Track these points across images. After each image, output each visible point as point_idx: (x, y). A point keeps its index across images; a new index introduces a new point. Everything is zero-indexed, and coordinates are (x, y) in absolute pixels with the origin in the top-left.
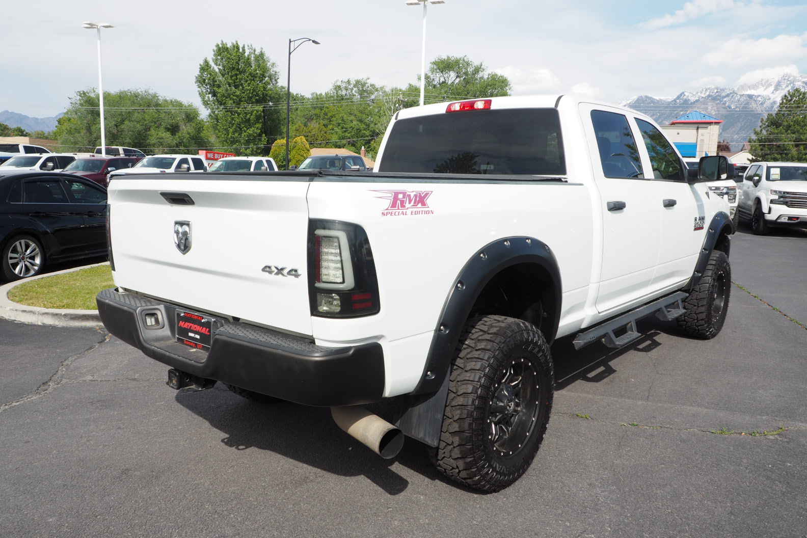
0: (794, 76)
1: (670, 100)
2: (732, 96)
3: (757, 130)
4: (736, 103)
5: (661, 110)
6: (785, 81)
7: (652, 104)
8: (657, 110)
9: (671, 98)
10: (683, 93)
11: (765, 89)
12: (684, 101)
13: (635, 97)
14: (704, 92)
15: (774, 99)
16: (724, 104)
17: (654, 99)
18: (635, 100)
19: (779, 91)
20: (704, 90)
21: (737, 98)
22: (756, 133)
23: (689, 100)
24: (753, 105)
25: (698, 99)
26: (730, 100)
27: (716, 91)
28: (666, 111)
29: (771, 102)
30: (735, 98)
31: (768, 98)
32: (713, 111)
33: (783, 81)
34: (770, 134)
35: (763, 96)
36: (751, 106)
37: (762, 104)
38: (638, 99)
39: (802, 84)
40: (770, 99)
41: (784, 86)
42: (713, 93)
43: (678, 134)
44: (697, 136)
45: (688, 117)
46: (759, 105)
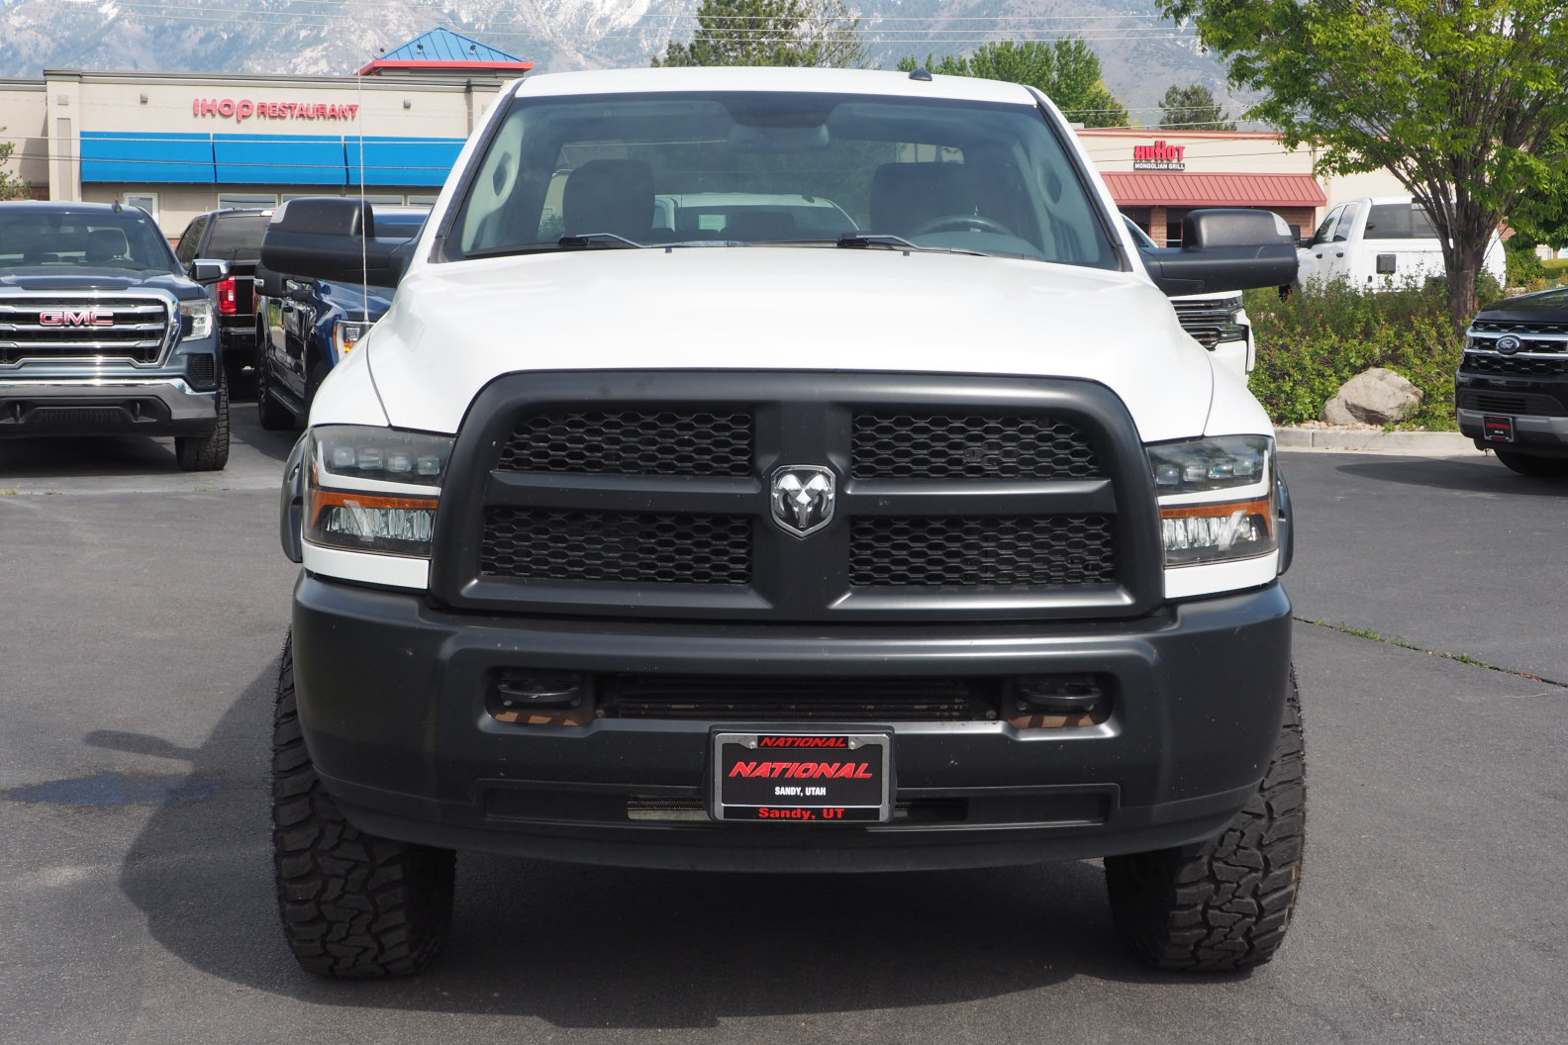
24: (528, 16)
36: (519, 18)
43: (407, 107)
44: (470, 114)
45: (420, 47)
46: (542, 16)
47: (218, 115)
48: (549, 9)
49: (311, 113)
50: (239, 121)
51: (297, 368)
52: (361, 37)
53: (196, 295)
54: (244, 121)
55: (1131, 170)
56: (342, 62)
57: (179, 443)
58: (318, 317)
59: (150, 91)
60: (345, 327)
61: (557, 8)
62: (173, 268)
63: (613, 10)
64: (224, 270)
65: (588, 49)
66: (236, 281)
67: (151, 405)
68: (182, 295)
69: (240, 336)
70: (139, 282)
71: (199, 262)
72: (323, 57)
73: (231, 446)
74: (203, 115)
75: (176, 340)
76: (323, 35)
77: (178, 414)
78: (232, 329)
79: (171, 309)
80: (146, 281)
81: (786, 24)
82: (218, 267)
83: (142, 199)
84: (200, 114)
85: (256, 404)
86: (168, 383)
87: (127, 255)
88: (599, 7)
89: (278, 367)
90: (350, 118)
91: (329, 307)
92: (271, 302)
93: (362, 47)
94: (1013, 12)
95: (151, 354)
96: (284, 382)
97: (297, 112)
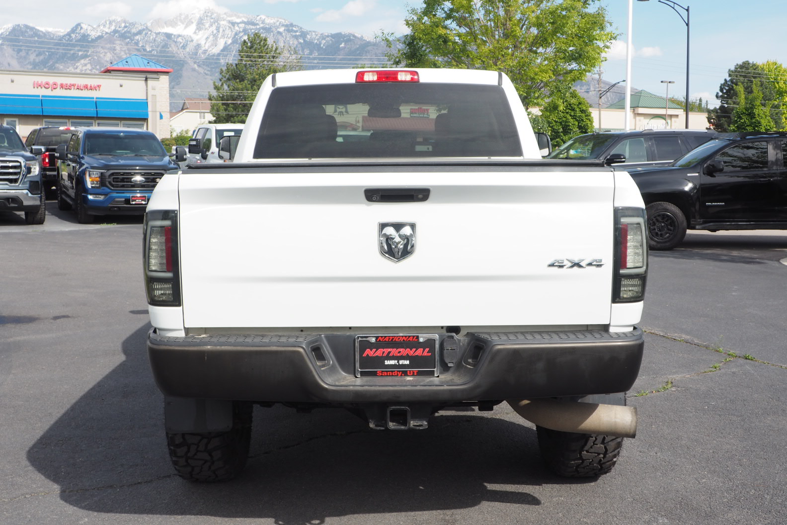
0: (217, 13)
1: (62, 34)
2: (146, 34)
3: (217, 84)
4: (151, 44)
5: (51, 48)
6: (208, 18)
7: (36, 38)
8: (44, 48)
9: (62, 31)
10: (79, 25)
11: (186, 27)
12: (82, 36)
13: (9, 26)
14: (107, 26)
15: (197, 40)
16: (137, 44)
17: (38, 30)
18: (9, 30)
19: (203, 31)
20: (108, 23)
21: (151, 38)
22: (216, 88)
23: (88, 35)
24: (174, 49)
25: (100, 34)
26: (144, 39)
27: (123, 25)
28: (58, 49)
29: (195, 45)
30: (150, 37)
31: (190, 39)
32: (123, 53)
33: (206, 18)
34: (234, 90)
35: (184, 36)
36: (170, 49)
37: (184, 47)
38: (14, 29)
39: (227, 24)
40: (192, 41)
41: (207, 25)
42: (120, 27)
43: (121, 86)
44: (147, 90)
45: (127, 62)
46: (180, 48)
47: (43, 87)
48: (183, 46)
49: (82, 88)
50: (52, 90)
51: (72, 188)
52: (104, 56)
53: (32, 159)
54: (54, 90)
55: (409, 116)
56: (97, 66)
57: (26, 214)
58: (80, 168)
59: (15, 77)
60: (90, 171)
61: (186, 46)
62: (24, 148)
63: (209, 48)
64: (43, 150)
65: (199, 63)
66: (49, 154)
67: (15, 200)
68: (27, 159)
69: (50, 175)
70: (11, 154)
71: (34, 147)
72: (88, 63)
73: (46, 216)
74: (37, 88)
75: (25, 176)
76: (89, 54)
77: (26, 203)
78: (48, 173)
79: (23, 164)
80: (13, 154)
81: (273, 57)
82: (41, 149)
83: (12, 121)
84: (36, 87)
85: (57, 201)
86: (21, 191)
87: (6, 144)
88: (203, 46)
89: (65, 187)
90: (98, 90)
91: (84, 164)
92: (62, 162)
93: (105, 59)
94: (369, 52)
95: (15, 181)
96: (68, 193)
97: (76, 87)
